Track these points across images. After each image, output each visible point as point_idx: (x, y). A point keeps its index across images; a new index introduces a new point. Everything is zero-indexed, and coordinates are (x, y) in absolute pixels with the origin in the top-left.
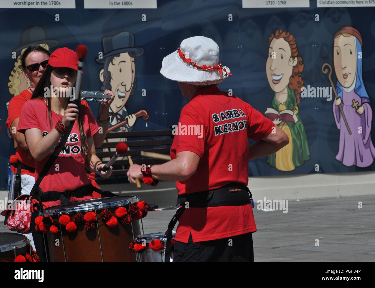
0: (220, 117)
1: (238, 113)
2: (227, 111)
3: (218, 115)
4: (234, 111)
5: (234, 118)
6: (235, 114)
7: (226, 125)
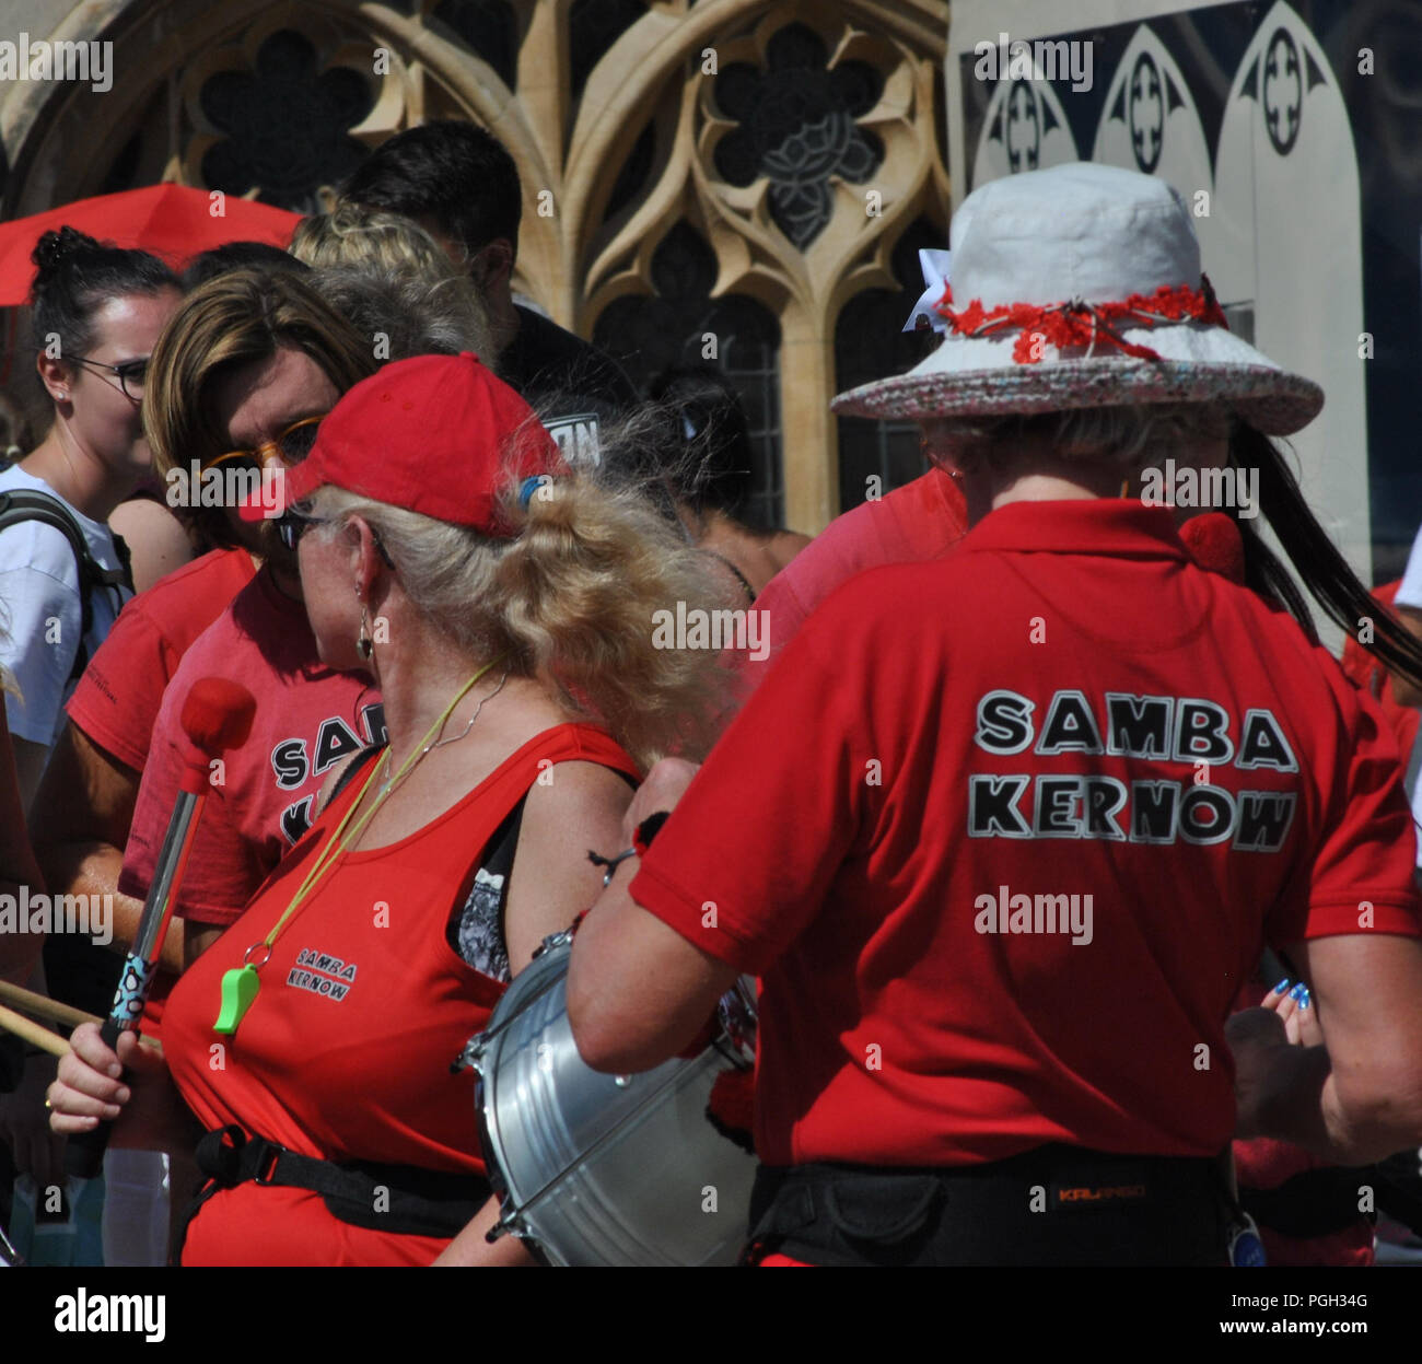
0: (1038, 726)
1: (1221, 732)
2: (1126, 697)
3: (1029, 706)
4: (1189, 710)
5: (1164, 756)
6: (1188, 732)
7: (1073, 786)
